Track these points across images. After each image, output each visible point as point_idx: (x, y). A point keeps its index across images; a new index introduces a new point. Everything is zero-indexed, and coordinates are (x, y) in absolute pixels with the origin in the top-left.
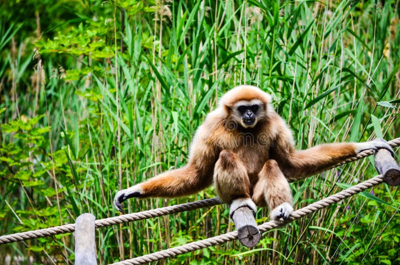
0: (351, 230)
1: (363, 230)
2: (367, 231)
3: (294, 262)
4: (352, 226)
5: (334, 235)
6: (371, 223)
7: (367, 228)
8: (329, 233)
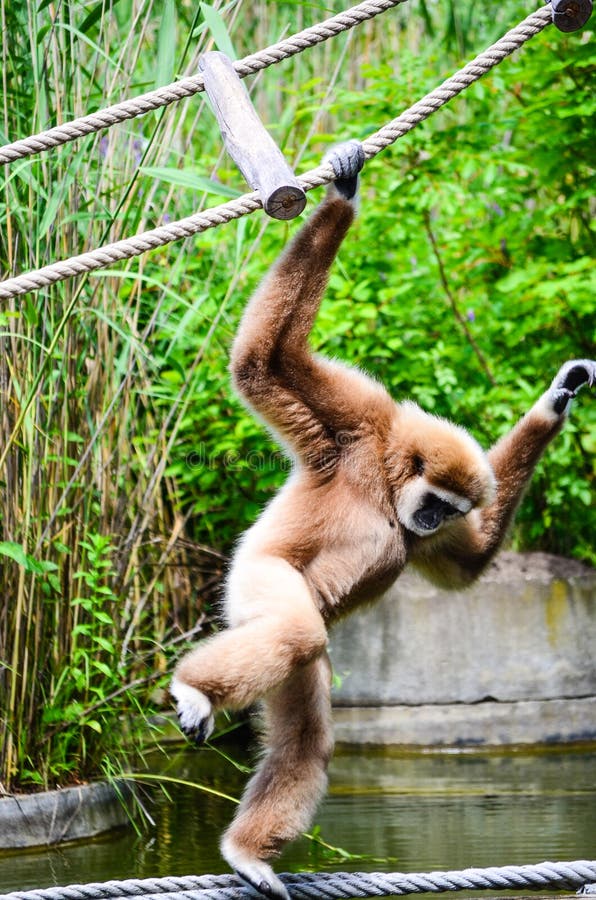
0: (180, 267)
1: (203, 264)
2: (211, 263)
3: (63, 358)
4: (180, 258)
5: (144, 284)
6: (218, 245)
7: (212, 258)
8: (132, 280)
